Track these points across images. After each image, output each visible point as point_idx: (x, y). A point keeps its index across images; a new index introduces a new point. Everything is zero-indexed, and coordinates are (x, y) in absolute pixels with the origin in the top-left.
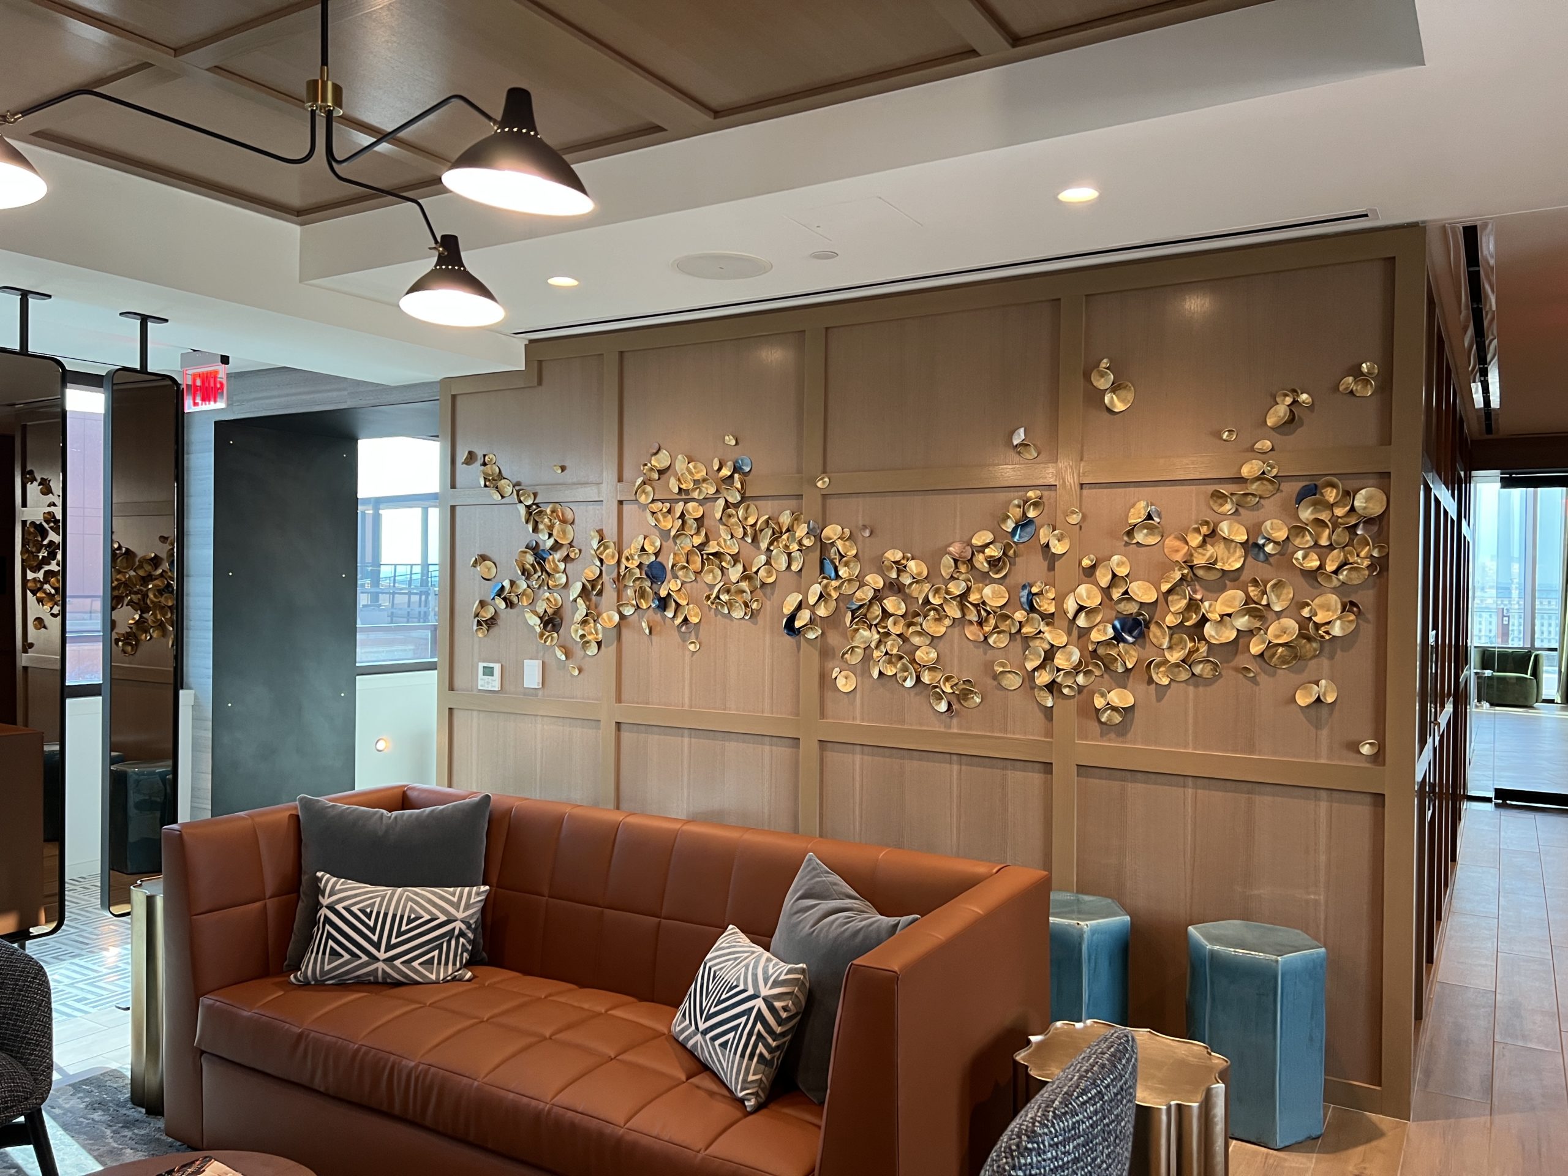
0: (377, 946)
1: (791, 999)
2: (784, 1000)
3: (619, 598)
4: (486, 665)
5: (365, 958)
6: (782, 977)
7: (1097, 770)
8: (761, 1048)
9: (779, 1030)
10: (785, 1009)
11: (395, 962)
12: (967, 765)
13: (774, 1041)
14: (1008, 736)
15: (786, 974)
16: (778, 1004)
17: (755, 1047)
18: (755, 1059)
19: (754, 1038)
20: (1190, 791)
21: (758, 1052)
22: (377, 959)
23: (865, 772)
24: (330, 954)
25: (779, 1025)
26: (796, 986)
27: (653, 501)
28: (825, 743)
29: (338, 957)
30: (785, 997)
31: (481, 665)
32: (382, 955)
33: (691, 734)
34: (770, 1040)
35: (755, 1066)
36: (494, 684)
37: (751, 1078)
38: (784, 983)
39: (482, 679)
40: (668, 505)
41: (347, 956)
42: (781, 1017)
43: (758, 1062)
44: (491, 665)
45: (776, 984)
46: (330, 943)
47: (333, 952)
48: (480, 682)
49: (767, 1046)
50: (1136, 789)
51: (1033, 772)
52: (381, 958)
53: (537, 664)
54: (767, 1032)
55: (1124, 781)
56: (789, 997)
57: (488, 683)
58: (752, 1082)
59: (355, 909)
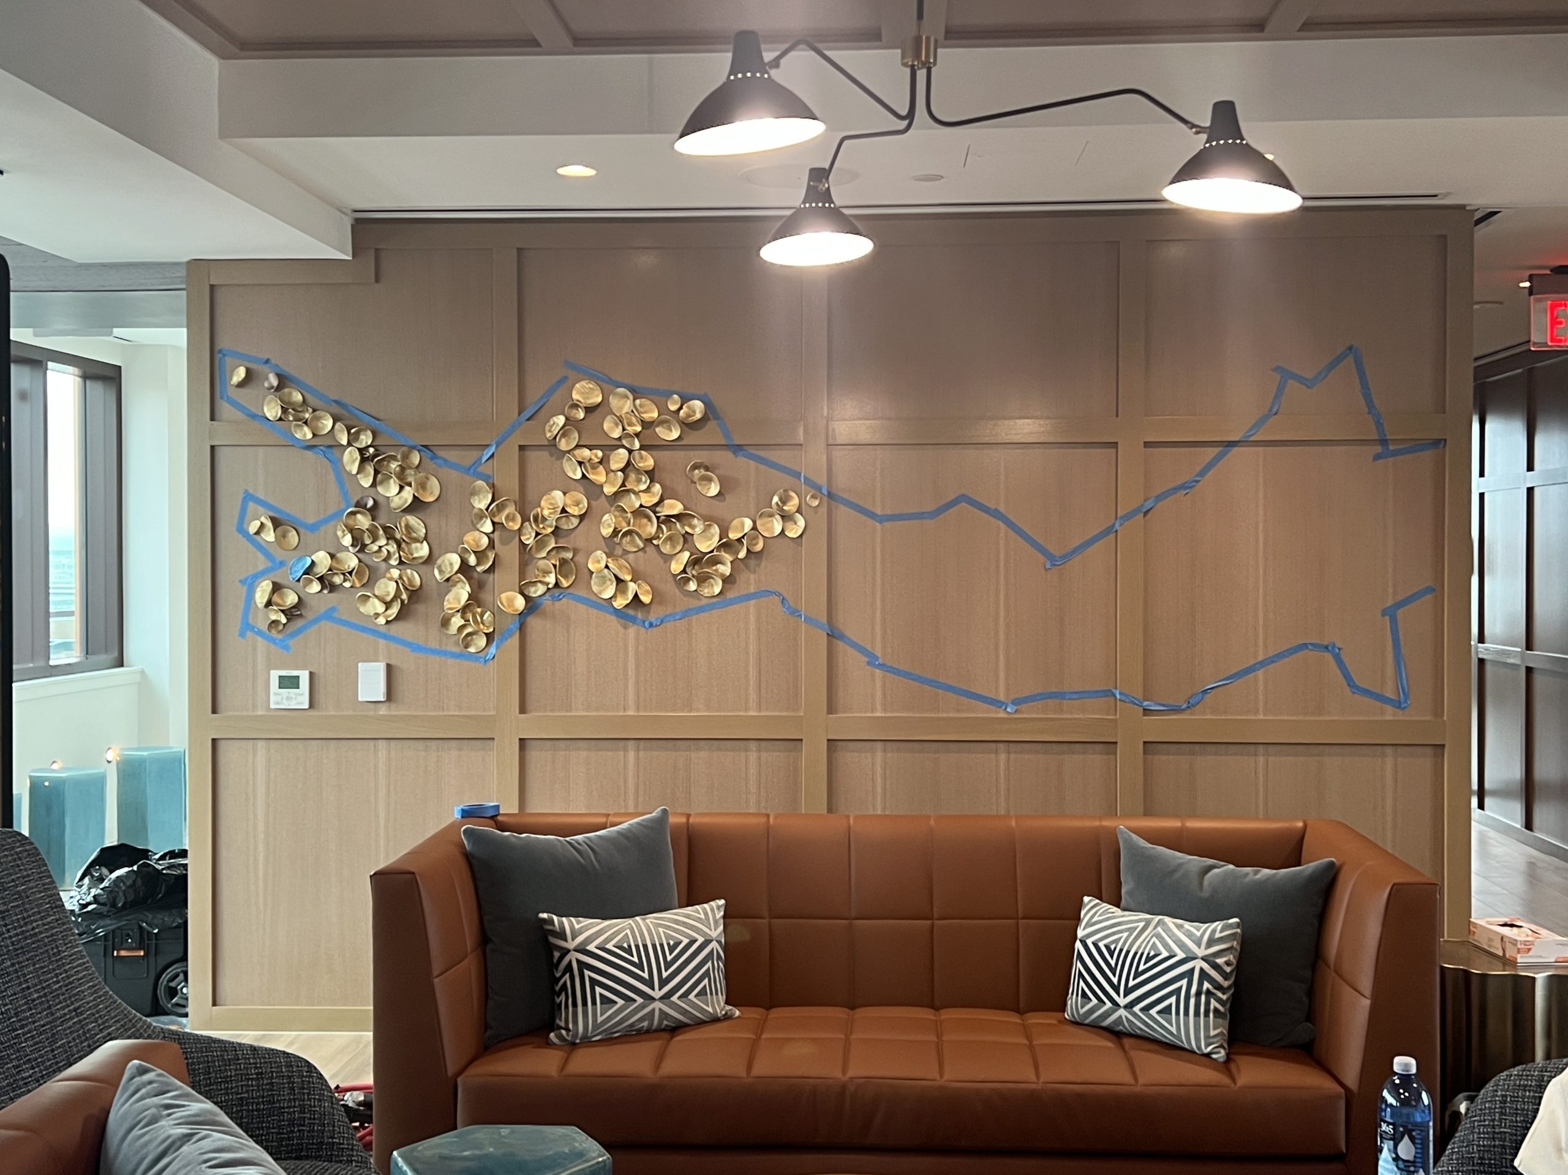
0: (650, 983)
1: (1231, 953)
2: (1225, 956)
3: (522, 574)
4: (284, 673)
5: (640, 1000)
6: (1218, 935)
7: (1165, 746)
8: (1214, 1003)
9: (1226, 984)
10: (1228, 963)
11: (672, 999)
12: (1015, 752)
13: (1224, 994)
14: (1065, 716)
15: (1221, 932)
16: (1220, 961)
17: (1208, 1003)
18: (1211, 1015)
19: (1203, 997)
20: (1261, 759)
21: (1212, 1007)
22: (653, 999)
23: (888, 772)
24: (602, 1003)
25: (1226, 979)
26: (1235, 940)
27: (578, 446)
28: (836, 743)
29: (613, 1005)
30: (1225, 953)
31: (275, 675)
32: (657, 994)
33: (638, 746)
34: (1220, 995)
35: (1214, 1021)
36: (300, 699)
37: (1213, 1033)
38: (1221, 940)
39: (276, 694)
40: (600, 454)
41: (621, 1002)
42: (1225, 972)
43: (1215, 1017)
44: (294, 673)
45: (1211, 942)
46: (598, 990)
47: (605, 1000)
48: (272, 699)
49: (1219, 1000)
50: (1205, 762)
51: (1094, 754)
52: (657, 997)
53: (380, 668)
54: (1216, 988)
55: (1194, 754)
56: (1229, 952)
57: (288, 698)
58: (1215, 1036)
59: (610, 946)
